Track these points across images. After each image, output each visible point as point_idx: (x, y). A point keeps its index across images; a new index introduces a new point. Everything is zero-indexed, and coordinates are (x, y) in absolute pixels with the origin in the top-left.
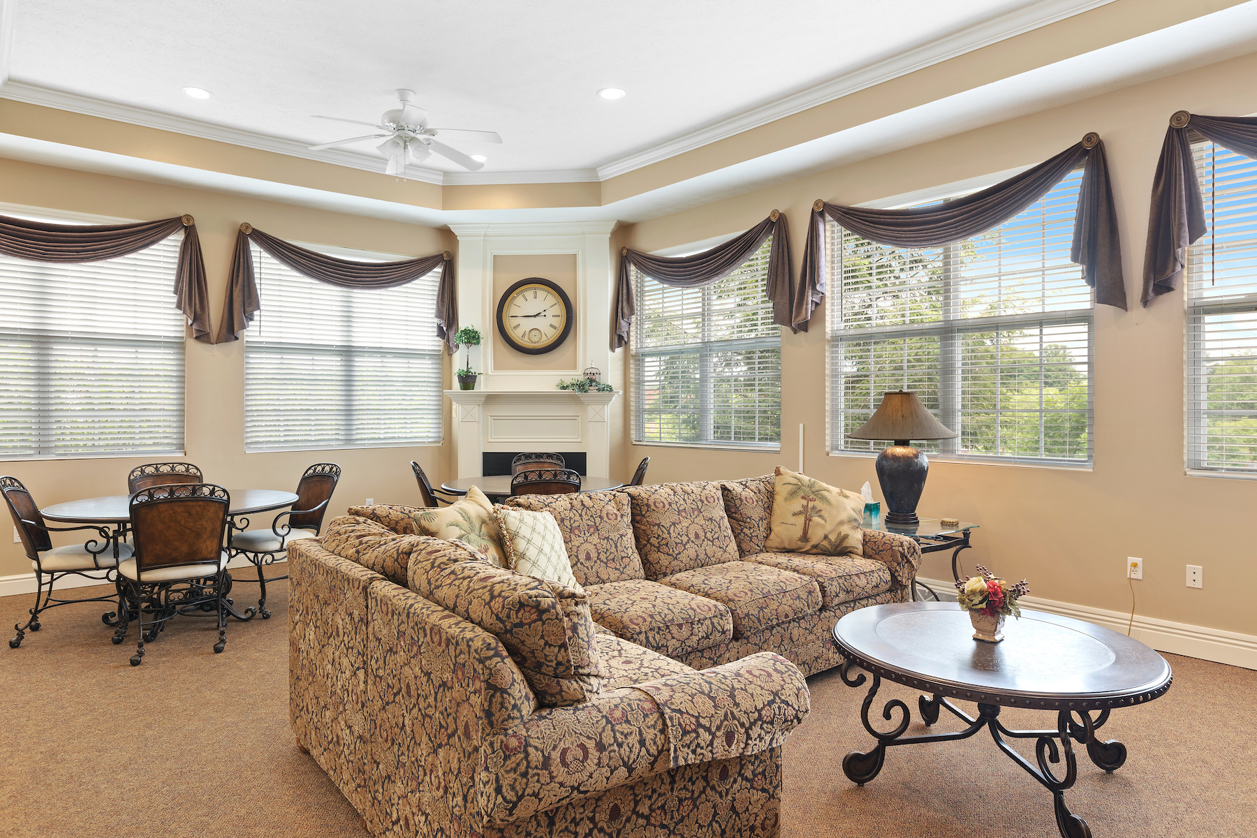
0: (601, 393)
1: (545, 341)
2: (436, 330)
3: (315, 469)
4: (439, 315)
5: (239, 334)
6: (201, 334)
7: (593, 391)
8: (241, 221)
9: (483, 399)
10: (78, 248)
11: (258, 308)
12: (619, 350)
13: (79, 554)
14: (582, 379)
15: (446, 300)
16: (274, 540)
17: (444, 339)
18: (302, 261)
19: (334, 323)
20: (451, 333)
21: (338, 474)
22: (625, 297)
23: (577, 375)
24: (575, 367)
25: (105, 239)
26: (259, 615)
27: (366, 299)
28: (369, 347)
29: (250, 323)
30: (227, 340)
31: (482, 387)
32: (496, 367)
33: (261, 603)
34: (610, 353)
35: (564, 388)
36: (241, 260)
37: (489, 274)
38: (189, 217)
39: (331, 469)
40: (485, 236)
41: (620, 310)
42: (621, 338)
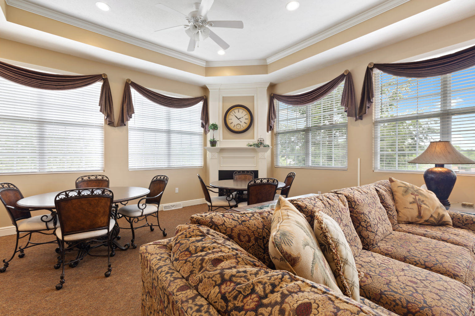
0: (265, 148)
1: (242, 129)
2: (201, 125)
3: (157, 178)
4: (202, 119)
5: (126, 123)
6: (110, 122)
7: (262, 147)
8: (127, 78)
9: (219, 150)
10: (56, 83)
11: (134, 113)
12: (270, 132)
13: (38, 222)
14: (256, 142)
15: (205, 113)
16: (138, 211)
17: (204, 128)
18: (151, 95)
19: (163, 121)
20: (207, 126)
21: (167, 180)
22: (273, 112)
23: (255, 141)
24: (253, 138)
25: (68, 81)
26: (131, 247)
27: (175, 112)
28: (177, 131)
29: (131, 119)
30: (121, 125)
31: (218, 146)
32: (224, 138)
33: (132, 241)
34: (267, 133)
35: (250, 146)
36: (127, 93)
37: (221, 103)
38: (105, 75)
39: (164, 178)
40: (219, 89)
41: (271, 117)
42: (271, 127)
